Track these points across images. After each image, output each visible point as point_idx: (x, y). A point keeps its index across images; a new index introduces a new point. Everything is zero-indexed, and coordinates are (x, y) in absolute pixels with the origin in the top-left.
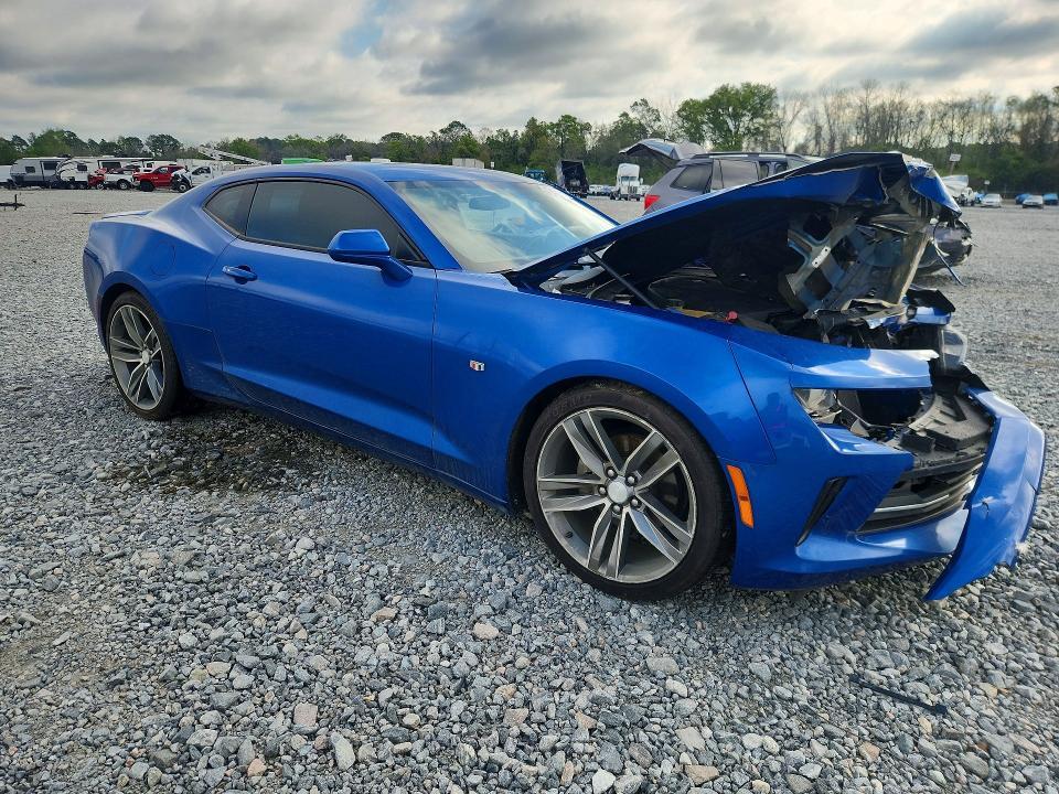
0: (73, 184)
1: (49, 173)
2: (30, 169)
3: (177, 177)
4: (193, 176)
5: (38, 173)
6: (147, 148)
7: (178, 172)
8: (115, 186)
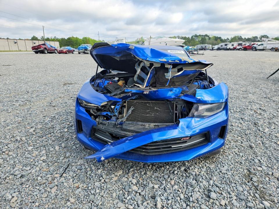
0: (230, 49)
1: (225, 47)
2: (222, 46)
3: (253, 47)
4: (258, 46)
5: (223, 47)
6: (259, 39)
7: (254, 46)
8: (239, 49)
